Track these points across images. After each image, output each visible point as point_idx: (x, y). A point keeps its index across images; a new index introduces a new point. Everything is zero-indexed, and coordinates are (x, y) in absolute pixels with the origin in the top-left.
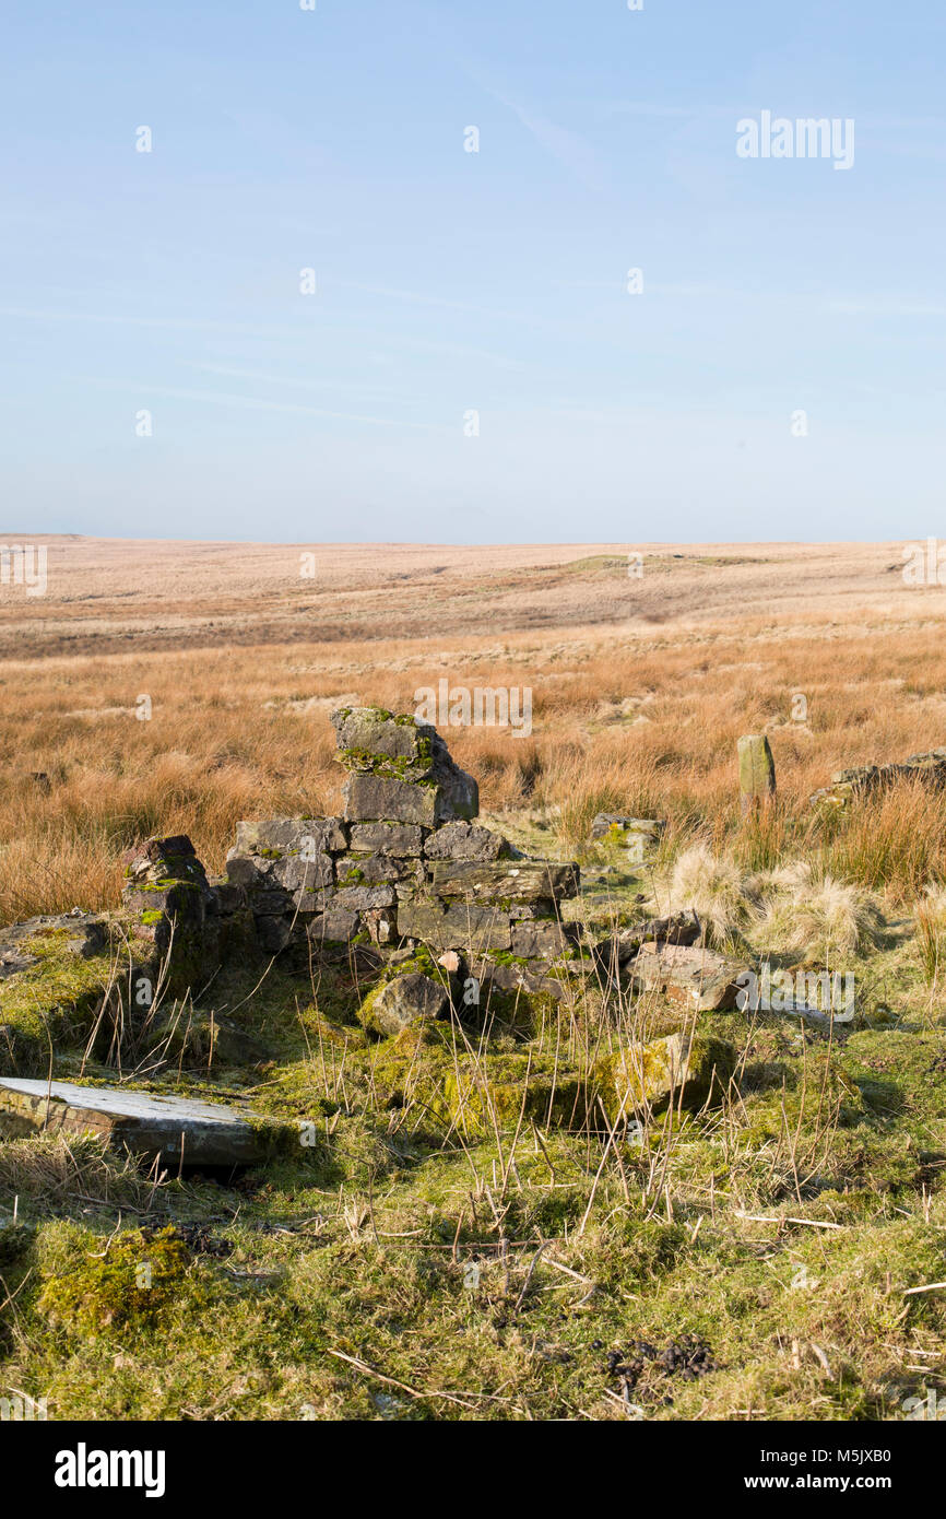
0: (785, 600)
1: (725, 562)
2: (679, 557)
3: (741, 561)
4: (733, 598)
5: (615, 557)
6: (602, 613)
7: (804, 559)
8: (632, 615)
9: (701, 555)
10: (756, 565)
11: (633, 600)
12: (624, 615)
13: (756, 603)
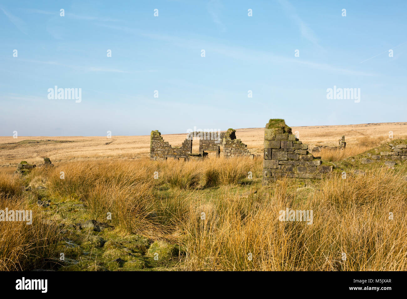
0: (78, 152)
1: (62, 142)
2: (49, 140)
3: (66, 142)
4: (64, 152)
5: (31, 140)
6: (29, 156)
7: (84, 141)
8: (37, 156)
9: (56, 140)
10: (71, 143)
11: (37, 152)
12: (35, 156)
13: (71, 153)
